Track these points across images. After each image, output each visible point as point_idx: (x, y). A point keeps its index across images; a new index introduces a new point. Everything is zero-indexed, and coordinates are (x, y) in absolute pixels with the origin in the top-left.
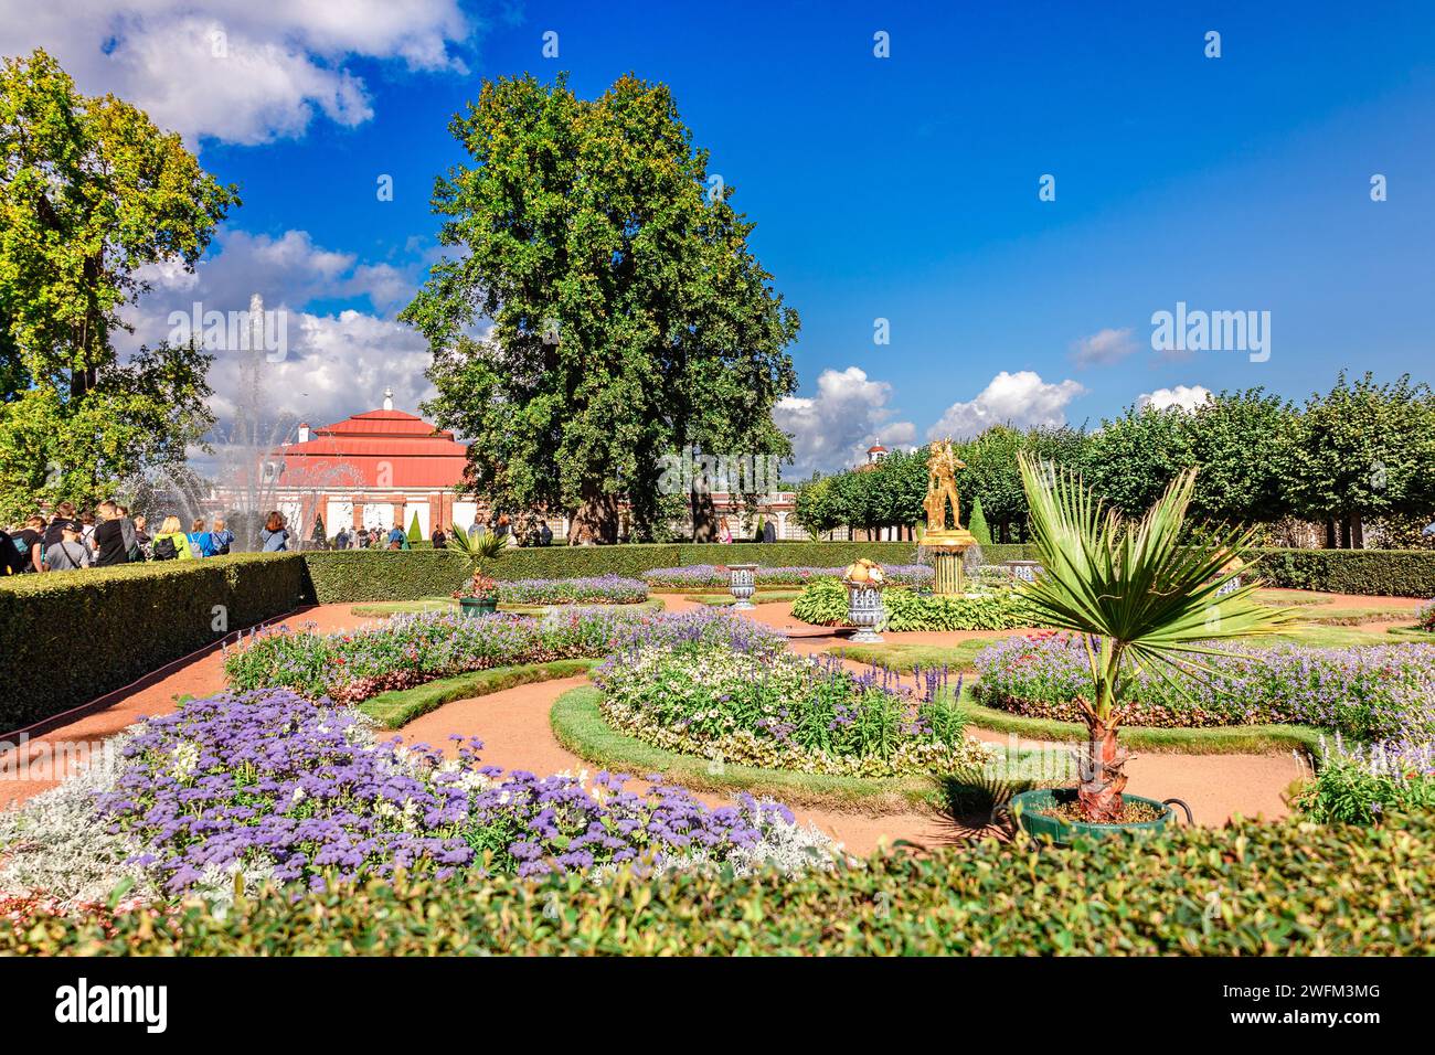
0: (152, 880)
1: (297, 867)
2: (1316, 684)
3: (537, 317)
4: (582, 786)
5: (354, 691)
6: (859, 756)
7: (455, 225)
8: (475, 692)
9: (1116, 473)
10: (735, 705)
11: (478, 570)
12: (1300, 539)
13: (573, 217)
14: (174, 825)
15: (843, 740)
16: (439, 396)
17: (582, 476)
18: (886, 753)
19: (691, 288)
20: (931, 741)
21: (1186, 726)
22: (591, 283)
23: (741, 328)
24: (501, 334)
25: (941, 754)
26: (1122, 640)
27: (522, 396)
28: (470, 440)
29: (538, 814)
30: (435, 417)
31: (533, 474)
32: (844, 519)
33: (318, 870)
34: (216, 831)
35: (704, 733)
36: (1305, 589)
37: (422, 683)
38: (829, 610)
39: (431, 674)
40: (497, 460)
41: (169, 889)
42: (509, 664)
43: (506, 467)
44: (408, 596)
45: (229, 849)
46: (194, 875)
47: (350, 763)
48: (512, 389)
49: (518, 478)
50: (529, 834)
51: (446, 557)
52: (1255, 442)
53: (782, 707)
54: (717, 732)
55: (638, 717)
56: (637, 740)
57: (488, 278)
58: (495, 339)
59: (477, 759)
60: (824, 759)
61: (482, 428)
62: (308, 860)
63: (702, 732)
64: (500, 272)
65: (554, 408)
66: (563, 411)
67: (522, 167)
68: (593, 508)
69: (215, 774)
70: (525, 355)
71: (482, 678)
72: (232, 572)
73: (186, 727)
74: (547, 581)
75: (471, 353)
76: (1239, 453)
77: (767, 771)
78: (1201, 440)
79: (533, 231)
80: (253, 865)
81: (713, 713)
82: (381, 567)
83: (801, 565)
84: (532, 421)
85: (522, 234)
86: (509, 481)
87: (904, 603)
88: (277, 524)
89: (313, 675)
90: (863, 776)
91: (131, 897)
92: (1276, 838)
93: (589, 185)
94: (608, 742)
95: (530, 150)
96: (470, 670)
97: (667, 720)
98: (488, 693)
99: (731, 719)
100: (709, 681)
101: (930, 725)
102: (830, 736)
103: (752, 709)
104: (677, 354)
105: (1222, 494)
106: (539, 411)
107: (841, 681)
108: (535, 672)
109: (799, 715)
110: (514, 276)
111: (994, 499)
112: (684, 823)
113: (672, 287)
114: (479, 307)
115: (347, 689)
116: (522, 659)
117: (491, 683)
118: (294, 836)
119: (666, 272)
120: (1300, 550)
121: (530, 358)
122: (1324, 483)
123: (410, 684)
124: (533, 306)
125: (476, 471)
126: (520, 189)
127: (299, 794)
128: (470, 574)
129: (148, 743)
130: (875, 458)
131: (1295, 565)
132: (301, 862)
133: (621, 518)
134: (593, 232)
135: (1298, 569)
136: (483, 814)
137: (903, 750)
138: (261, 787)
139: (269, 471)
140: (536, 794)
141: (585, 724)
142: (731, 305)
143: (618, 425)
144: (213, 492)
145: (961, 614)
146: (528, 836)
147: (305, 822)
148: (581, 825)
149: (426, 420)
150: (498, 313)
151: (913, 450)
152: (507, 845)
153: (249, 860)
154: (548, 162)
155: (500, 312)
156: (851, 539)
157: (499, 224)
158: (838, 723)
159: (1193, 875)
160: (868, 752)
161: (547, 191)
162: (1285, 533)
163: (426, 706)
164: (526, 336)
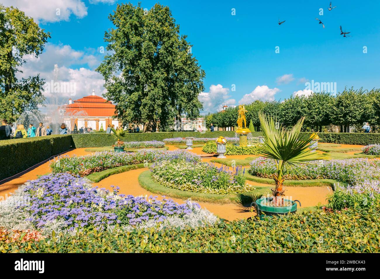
0: (32, 224)
1: (71, 221)
2: (335, 169)
3: (134, 71)
4: (146, 199)
5: (86, 172)
6: (218, 189)
7: (111, 45)
8: (118, 172)
9: (287, 113)
10: (186, 176)
11: (119, 139)
12: (334, 130)
13: (143, 43)
14: (38, 210)
15: (214, 185)
16: (108, 92)
17: (147, 114)
18: (225, 188)
19: (176, 63)
20: (237, 185)
21: (302, 179)
22: (148, 61)
23: (189, 74)
24: (124, 75)
25: (240, 188)
26: (284, 161)
27: (130, 92)
28: (116, 104)
29: (134, 206)
30: (107, 98)
31: (133, 113)
32: (217, 125)
33: (77, 222)
34: (49, 212)
35: (179, 183)
36: (334, 143)
37: (104, 170)
38: (212, 149)
39: (106, 167)
40: (123, 109)
41: (37, 226)
42: (127, 165)
43: (126, 111)
44: (100, 146)
45: (53, 216)
46: (44, 223)
47: (85, 193)
48: (127, 90)
49: (129, 114)
50: (132, 211)
51: (110, 136)
52: (323, 105)
53: (199, 176)
54: (182, 183)
55: (161, 179)
56: (161, 185)
57: (120, 60)
58: (122, 76)
59: (118, 192)
60: (209, 190)
61: (119, 101)
62: (74, 219)
63: (178, 183)
64: (123, 58)
65: (139, 96)
66: (141, 97)
67: (129, 29)
68: (150, 122)
69: (48, 196)
70: (131, 81)
71: (120, 168)
72: (52, 140)
73: (41, 183)
74: (137, 142)
75: (116, 80)
76: (319, 108)
77: (195, 193)
78: (309, 104)
79: (132, 47)
80: (59, 221)
81: (181, 178)
82: (93, 138)
83: (205, 137)
84: (133, 99)
85: (129, 48)
86: (127, 115)
87: (232, 148)
88: (64, 127)
89: (75, 168)
90: (219, 194)
91: (27, 229)
92: (314, 217)
93: (147, 34)
94: (153, 186)
95: (131, 24)
96: (117, 166)
97: (169, 180)
98: (122, 172)
99: (185, 180)
100: (180, 170)
101: (237, 181)
102: (211, 184)
103: (191, 177)
104: (172, 81)
105: (314, 119)
106: (135, 96)
107: (214, 170)
108: (134, 167)
109: (203, 178)
110: (127, 59)
111: (256, 120)
112: (172, 208)
113: (170, 63)
114: (118, 67)
115: (84, 172)
116: (131, 163)
117: (122, 170)
118: (70, 213)
119: (169, 59)
120: (333, 133)
121: (132, 82)
122: (340, 115)
123: (101, 170)
124: (133, 68)
125: (118, 112)
126: (128, 35)
127: (71, 202)
128: (117, 140)
129: (30, 188)
130: (225, 108)
131: (332, 137)
132: (72, 220)
133: (157, 125)
134: (148, 47)
135: (333, 138)
136: (120, 207)
137: (229, 187)
138: (61, 200)
139: (61, 112)
140: (134, 201)
141: (147, 181)
142: (186, 68)
143: (156, 100)
144: (46, 117)
145: (246, 151)
146: (132, 212)
147: (73, 209)
148: (146, 209)
149: (104, 98)
150: (123, 69)
151: (235, 106)
152: (126, 214)
153: (58, 219)
154: (136, 28)
155: (124, 69)
156: (218, 130)
157: (123, 45)
158: (213, 180)
159: (293, 227)
160: (221, 188)
161: (136, 36)
162: (330, 128)
163: (105, 176)
164: (131, 76)
